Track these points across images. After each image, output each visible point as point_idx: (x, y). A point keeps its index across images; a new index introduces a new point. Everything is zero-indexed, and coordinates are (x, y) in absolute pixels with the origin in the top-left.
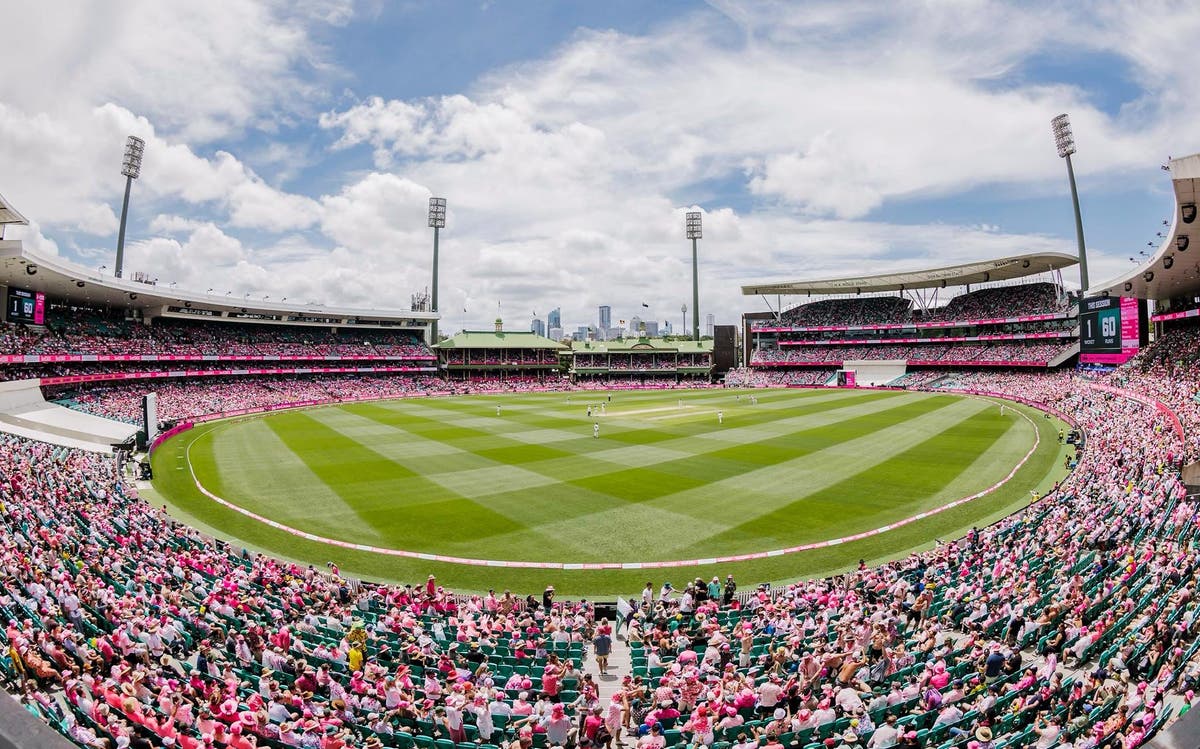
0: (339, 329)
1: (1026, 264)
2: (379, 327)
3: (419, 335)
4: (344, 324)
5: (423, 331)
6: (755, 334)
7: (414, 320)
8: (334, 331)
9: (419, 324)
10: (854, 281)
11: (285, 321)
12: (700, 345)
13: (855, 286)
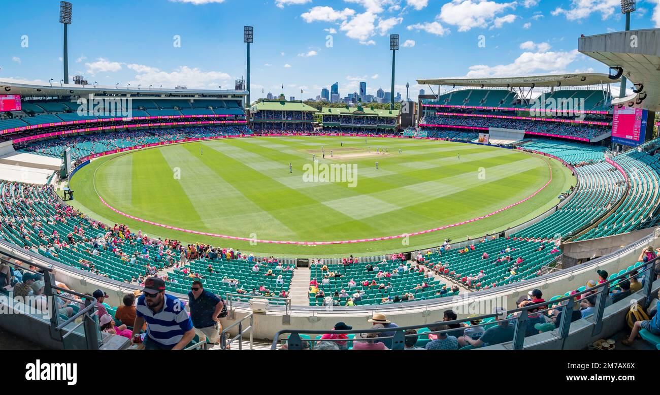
0: (194, 100)
1: (583, 79)
2: (215, 98)
3: (239, 103)
4: (197, 97)
5: (241, 100)
6: (424, 107)
7: (234, 95)
8: (192, 101)
9: (238, 97)
10: (480, 81)
11: (163, 97)
12: (390, 113)
13: (481, 83)
